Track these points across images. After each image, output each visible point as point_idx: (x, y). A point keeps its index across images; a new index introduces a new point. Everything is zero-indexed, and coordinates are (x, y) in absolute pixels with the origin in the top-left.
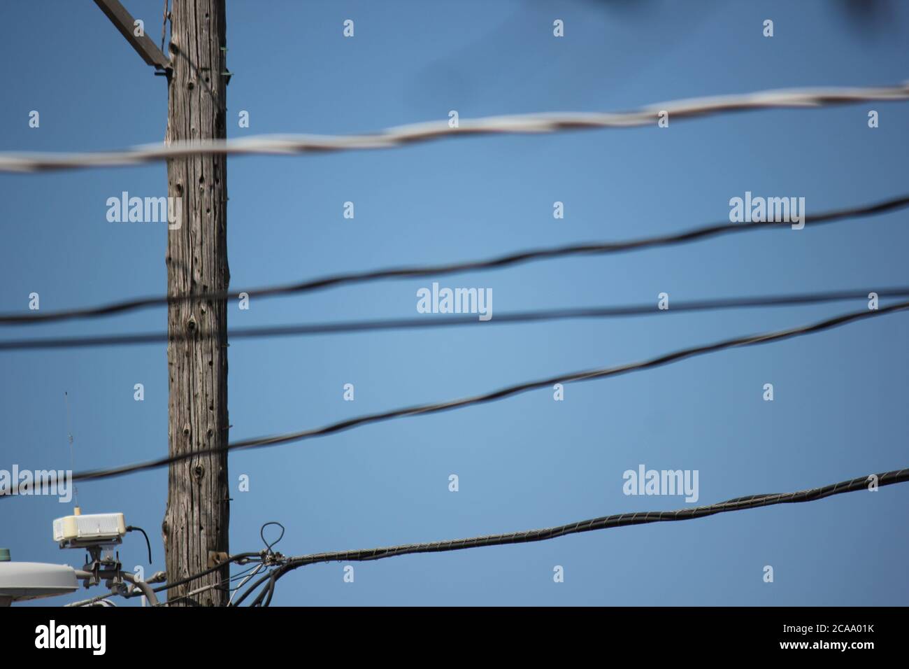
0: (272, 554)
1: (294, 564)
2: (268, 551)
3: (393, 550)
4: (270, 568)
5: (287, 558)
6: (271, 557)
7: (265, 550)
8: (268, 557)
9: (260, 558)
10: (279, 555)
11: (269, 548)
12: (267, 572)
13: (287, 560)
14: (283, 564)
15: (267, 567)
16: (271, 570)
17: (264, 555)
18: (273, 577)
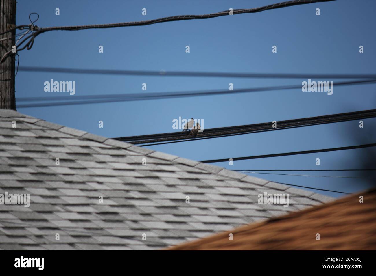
0: (34, 26)
1: (43, 31)
2: (32, 25)
3: (84, 27)
4: (32, 32)
5: (40, 28)
6: (33, 27)
7: (31, 24)
8: (32, 27)
9: (28, 27)
10: (37, 27)
11: (33, 24)
12: (32, 33)
13: (40, 29)
14: (38, 30)
15: (31, 31)
16: (33, 33)
17: (30, 26)
18: (34, 36)
